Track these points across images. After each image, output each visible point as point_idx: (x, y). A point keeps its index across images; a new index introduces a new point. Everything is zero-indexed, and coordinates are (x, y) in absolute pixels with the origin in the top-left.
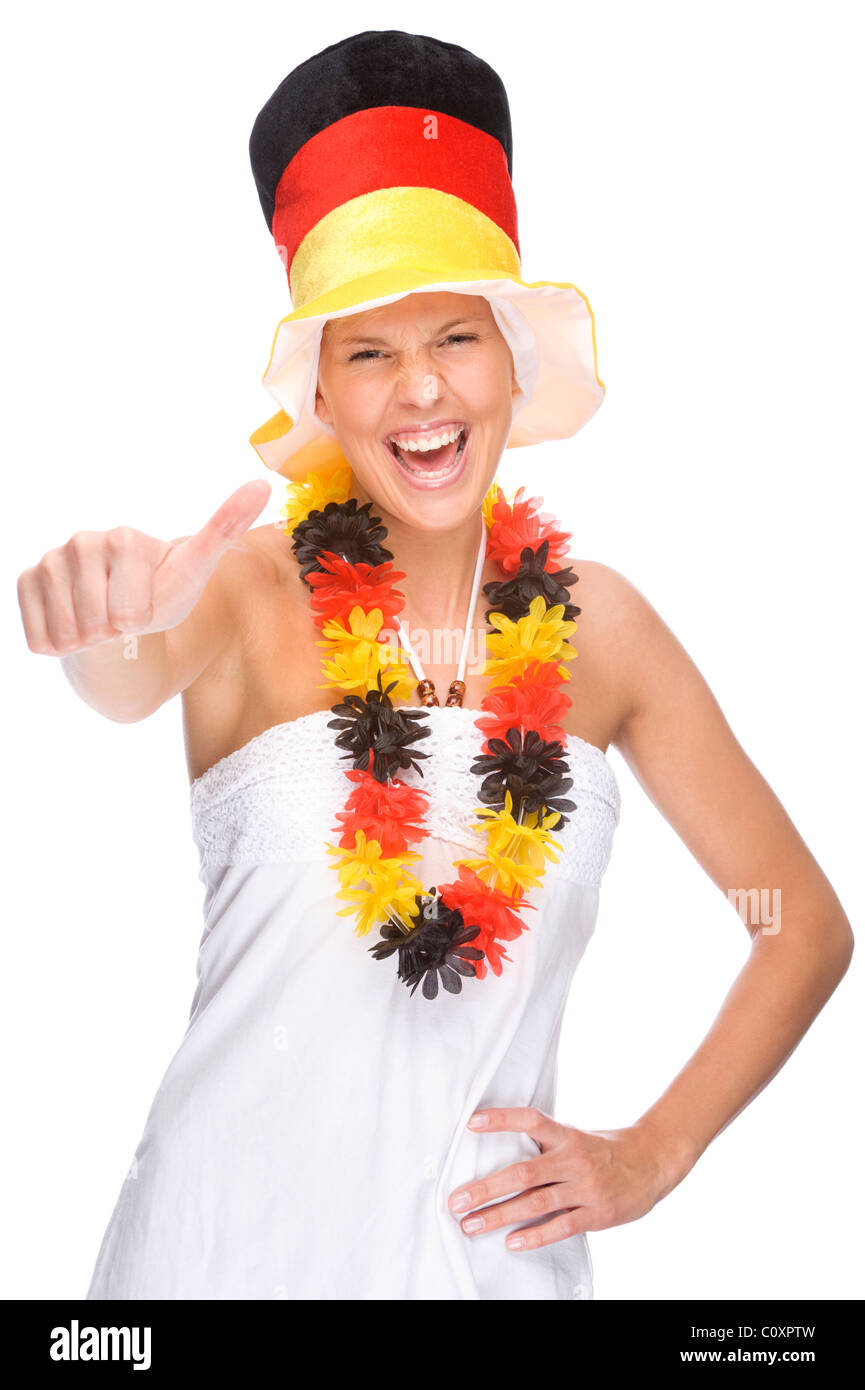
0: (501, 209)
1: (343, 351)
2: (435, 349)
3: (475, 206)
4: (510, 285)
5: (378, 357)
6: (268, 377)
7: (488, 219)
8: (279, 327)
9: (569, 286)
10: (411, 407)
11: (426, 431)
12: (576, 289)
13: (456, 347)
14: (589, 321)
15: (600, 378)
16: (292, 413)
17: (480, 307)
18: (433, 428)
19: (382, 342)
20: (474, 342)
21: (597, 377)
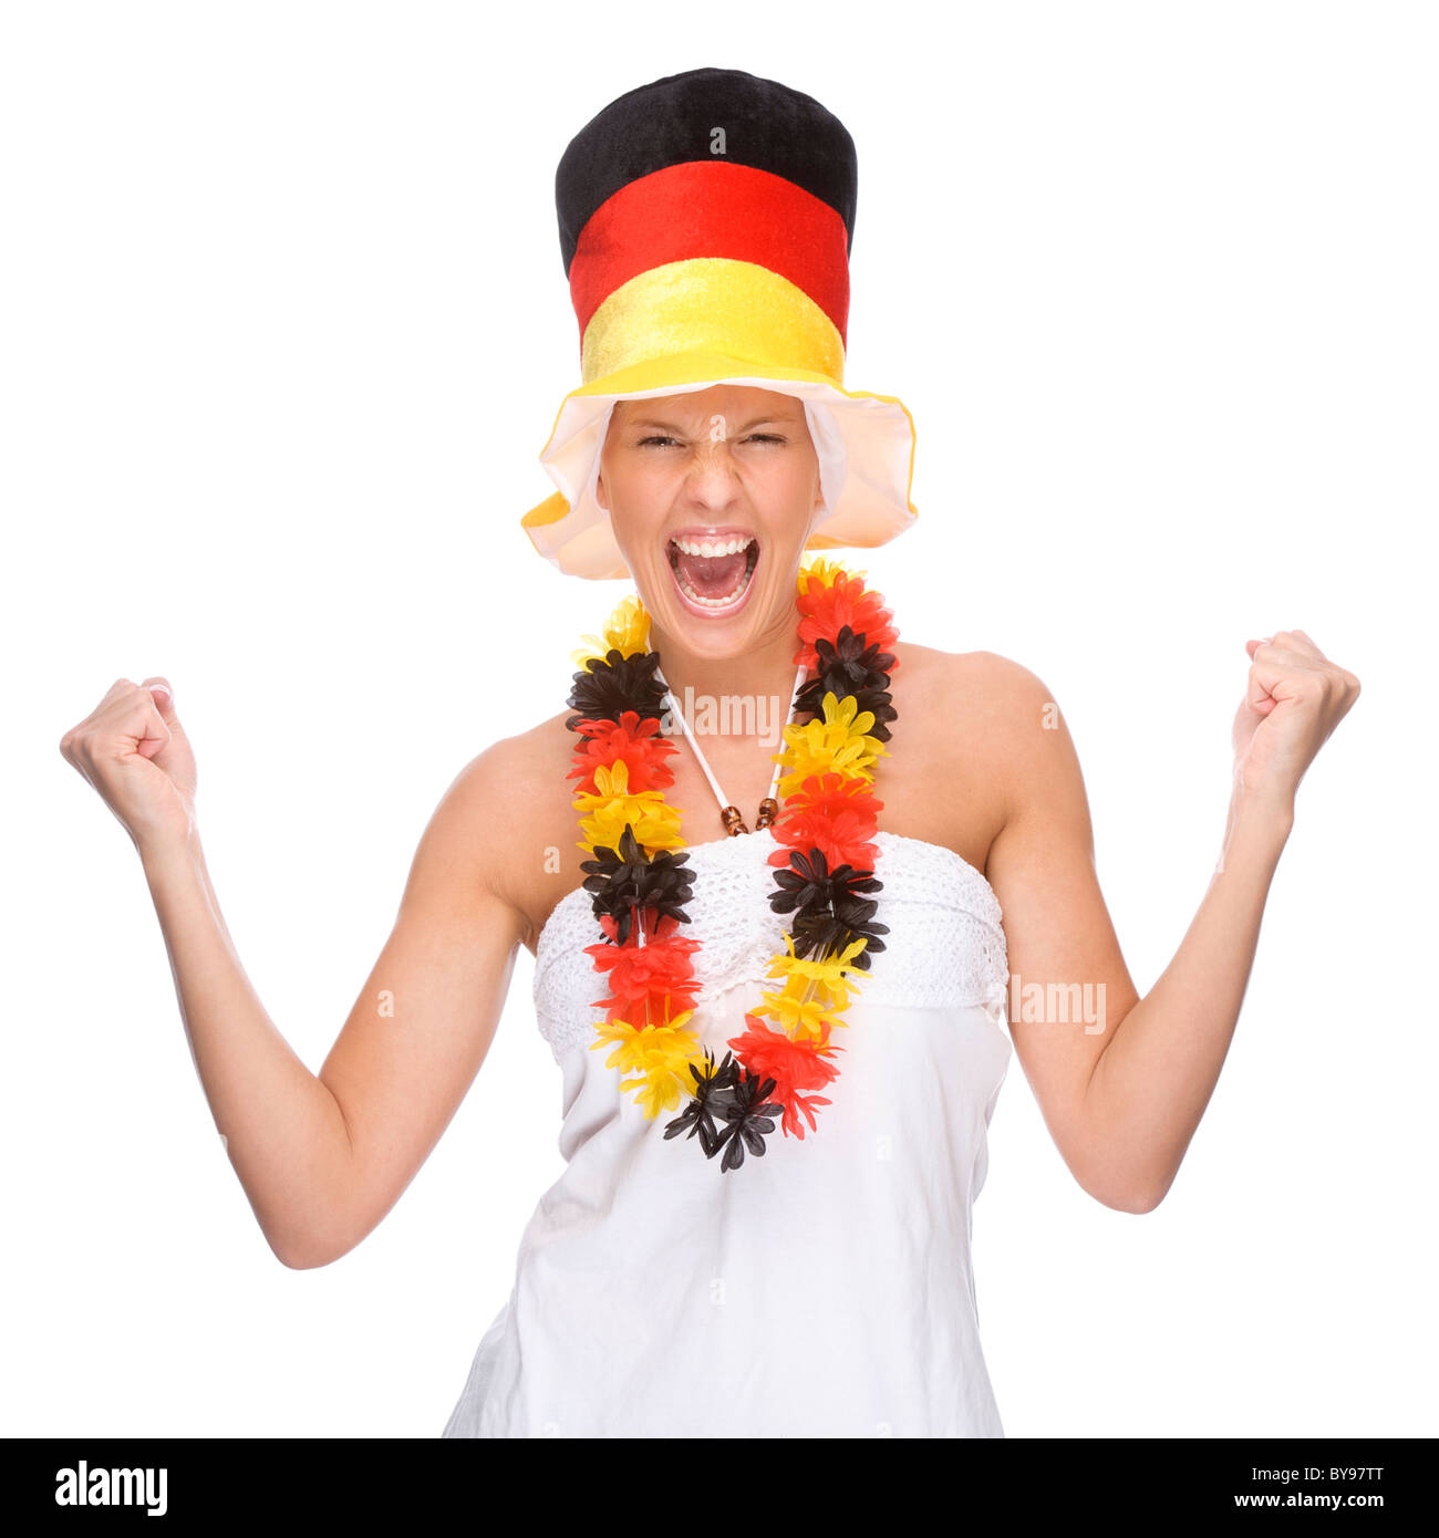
0: (831, 295)
1: (631, 433)
2: (735, 446)
3: (803, 290)
4: (829, 391)
5: (670, 444)
6: (547, 455)
7: (816, 306)
8: (565, 400)
9: (893, 401)
10: (700, 506)
11: (712, 535)
12: (902, 405)
13: (759, 447)
14: (910, 442)
15: (912, 501)
16: (570, 496)
17: (793, 409)
18: (721, 535)
19: (677, 430)
20: (780, 445)
21: (908, 499)
